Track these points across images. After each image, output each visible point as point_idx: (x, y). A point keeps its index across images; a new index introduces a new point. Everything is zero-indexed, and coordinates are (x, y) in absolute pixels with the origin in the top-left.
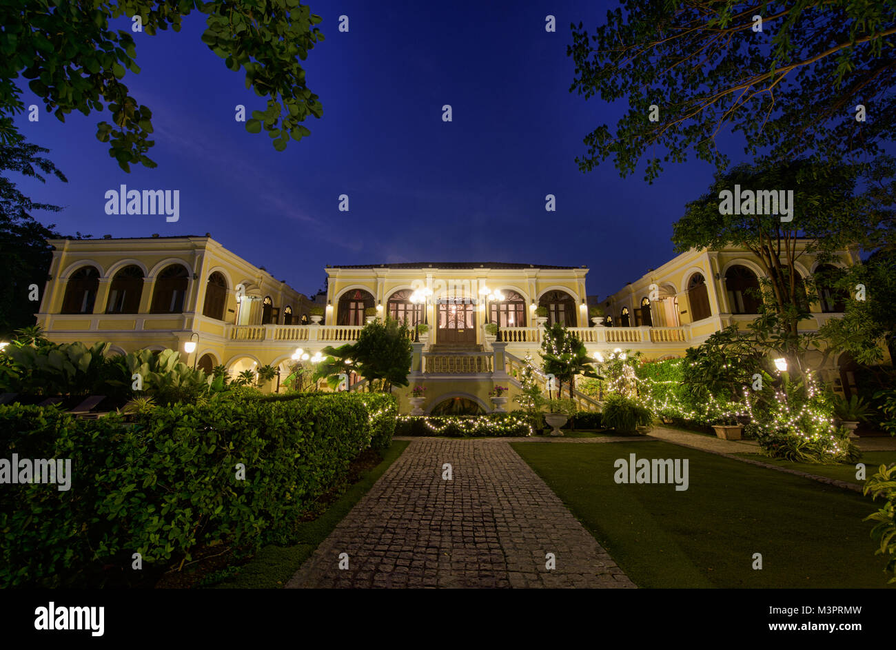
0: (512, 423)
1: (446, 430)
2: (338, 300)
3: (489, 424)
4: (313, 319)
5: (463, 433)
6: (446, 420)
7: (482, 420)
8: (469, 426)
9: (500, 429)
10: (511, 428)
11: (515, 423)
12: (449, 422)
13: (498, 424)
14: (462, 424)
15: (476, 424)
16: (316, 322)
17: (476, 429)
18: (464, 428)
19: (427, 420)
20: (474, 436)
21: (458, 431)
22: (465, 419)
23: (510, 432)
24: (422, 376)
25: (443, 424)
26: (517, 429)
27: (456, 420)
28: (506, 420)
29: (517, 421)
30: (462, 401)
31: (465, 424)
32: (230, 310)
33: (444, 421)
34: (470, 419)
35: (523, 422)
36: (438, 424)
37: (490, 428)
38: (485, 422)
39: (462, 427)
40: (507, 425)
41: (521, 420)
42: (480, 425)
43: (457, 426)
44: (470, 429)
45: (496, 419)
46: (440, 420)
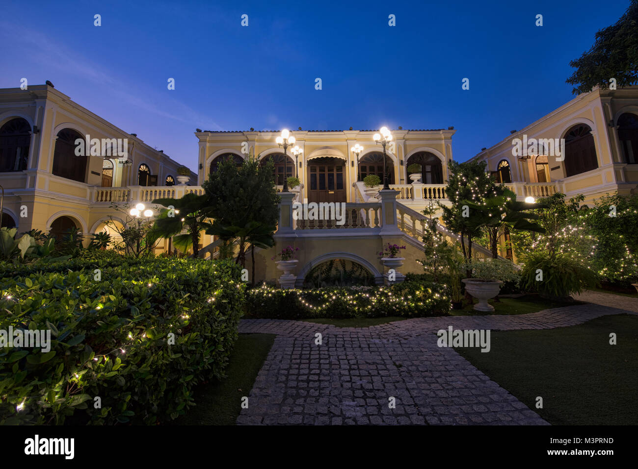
0: (426, 296)
1: (328, 309)
2: (210, 164)
3: (393, 299)
4: (179, 180)
5: (354, 311)
6: (328, 294)
7: (383, 294)
8: (363, 302)
9: (409, 306)
10: (424, 303)
11: (431, 297)
12: (334, 297)
13: (406, 299)
14: (353, 300)
15: (374, 300)
16: (183, 183)
17: (373, 307)
18: (355, 306)
19: (301, 295)
20: (370, 317)
21: (347, 310)
22: (357, 292)
23: (424, 309)
24: (294, 233)
25: (325, 301)
26: (433, 306)
27: (343, 295)
28: (418, 293)
29: (433, 294)
30: (343, 263)
31: (356, 299)
32: (93, 173)
33: (326, 296)
34: (365, 292)
35: (442, 295)
36: (316, 300)
37: (394, 304)
38: (386, 296)
39: (352, 304)
40: (420, 300)
41: (438, 292)
42: (380, 301)
43: (346, 303)
44: (364, 306)
45: (403, 293)
46: (320, 295)
